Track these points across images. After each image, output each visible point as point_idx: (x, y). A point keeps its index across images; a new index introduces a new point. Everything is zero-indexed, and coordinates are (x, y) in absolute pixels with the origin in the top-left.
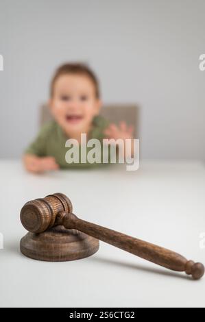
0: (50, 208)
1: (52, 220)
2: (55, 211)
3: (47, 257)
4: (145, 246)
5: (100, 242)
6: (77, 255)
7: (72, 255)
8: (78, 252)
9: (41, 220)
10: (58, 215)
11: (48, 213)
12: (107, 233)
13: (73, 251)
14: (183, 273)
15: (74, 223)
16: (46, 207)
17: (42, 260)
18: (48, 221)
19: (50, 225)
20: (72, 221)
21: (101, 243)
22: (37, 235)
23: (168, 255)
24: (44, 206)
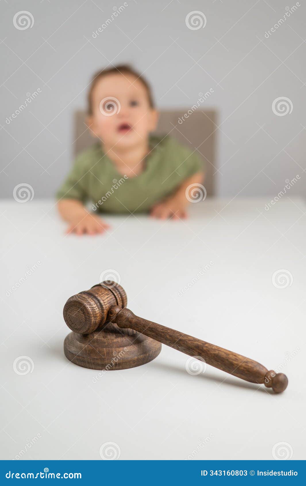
0: (100, 304)
1: (102, 318)
2: (106, 306)
3: (98, 365)
4: (217, 352)
5: (163, 345)
6: (134, 361)
7: (129, 361)
8: (136, 357)
9: (90, 320)
10: (110, 312)
11: (97, 310)
12: (170, 336)
13: (130, 357)
14: (262, 386)
15: (130, 322)
16: (96, 303)
17: (92, 369)
18: (98, 319)
19: (100, 324)
20: (127, 319)
21: (164, 347)
22: (85, 336)
23: (244, 364)
24: (92, 303)
